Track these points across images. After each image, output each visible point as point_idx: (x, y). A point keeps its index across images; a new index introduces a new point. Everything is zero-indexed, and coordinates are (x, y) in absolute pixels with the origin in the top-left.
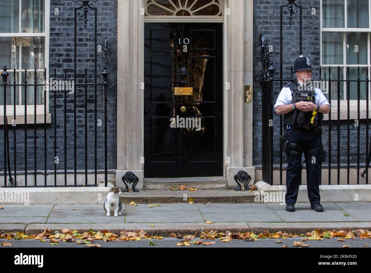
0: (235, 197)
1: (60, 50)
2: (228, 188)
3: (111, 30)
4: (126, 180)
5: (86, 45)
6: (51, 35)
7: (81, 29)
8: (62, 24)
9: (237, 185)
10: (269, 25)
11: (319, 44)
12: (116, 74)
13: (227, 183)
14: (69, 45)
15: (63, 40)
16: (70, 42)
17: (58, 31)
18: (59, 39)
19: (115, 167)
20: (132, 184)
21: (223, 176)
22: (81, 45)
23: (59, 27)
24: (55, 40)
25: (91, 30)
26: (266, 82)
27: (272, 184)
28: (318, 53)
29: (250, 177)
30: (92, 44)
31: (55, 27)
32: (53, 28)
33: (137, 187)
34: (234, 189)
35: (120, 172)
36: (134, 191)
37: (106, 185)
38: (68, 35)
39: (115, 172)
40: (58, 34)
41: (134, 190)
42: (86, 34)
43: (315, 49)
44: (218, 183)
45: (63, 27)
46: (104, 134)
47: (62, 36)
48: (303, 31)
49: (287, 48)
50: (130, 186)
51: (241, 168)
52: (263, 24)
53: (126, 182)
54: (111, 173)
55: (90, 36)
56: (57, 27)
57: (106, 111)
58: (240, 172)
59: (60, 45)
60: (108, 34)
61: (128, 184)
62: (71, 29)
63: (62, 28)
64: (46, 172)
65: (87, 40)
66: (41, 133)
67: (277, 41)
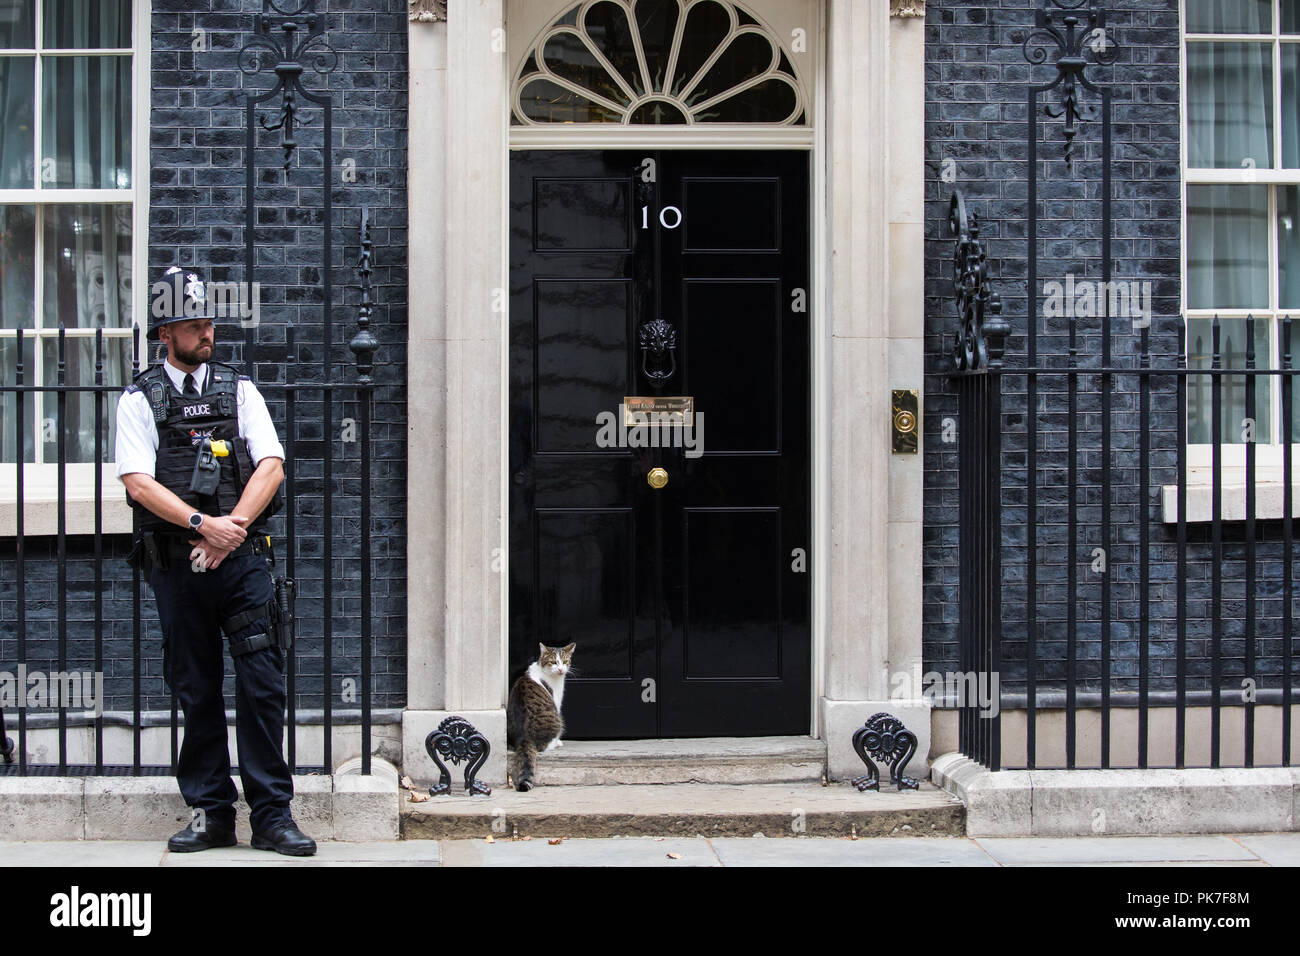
0: (855, 816)
1: (190, 257)
2: (829, 779)
3: (382, 178)
4: (442, 749)
5: (288, 236)
6: (155, 196)
7: (270, 176)
8: (198, 156)
9: (863, 767)
10: (984, 160)
11: (1174, 232)
12: (405, 346)
13: (825, 760)
14: (223, 234)
15: (202, 219)
16: (228, 226)
17: (182, 182)
18: (185, 215)
19: (400, 699)
20: (464, 763)
21: (809, 734)
22: (269, 238)
23: (187, 167)
24: (171, 216)
25: (306, 179)
26: (972, 376)
27: (995, 766)
28: (1172, 267)
29: (912, 740)
30: (310, 232)
31: (170, 167)
32: (168, 170)
33: (482, 776)
34: (854, 784)
35: (419, 722)
36: (474, 791)
37: (366, 769)
38: (220, 196)
39: (398, 719)
40: (180, 195)
41: (471, 786)
42: (288, 195)
43: (1161, 250)
44: (790, 761)
45: (201, 167)
46: (357, 575)
47: (198, 200)
48: (1116, 181)
49: (1053, 245)
50: (457, 771)
51: (878, 704)
52: (964, 155)
53: (441, 757)
54: (384, 722)
55: (304, 201)
56: (181, 167)
57: (365, 490)
58: (874, 718)
59: (191, 236)
60: (374, 193)
61: (449, 765)
62: (233, 174)
63: (198, 172)
64: (137, 717)
65: (292, 215)
66: (117, 570)
67: (1016, 219)
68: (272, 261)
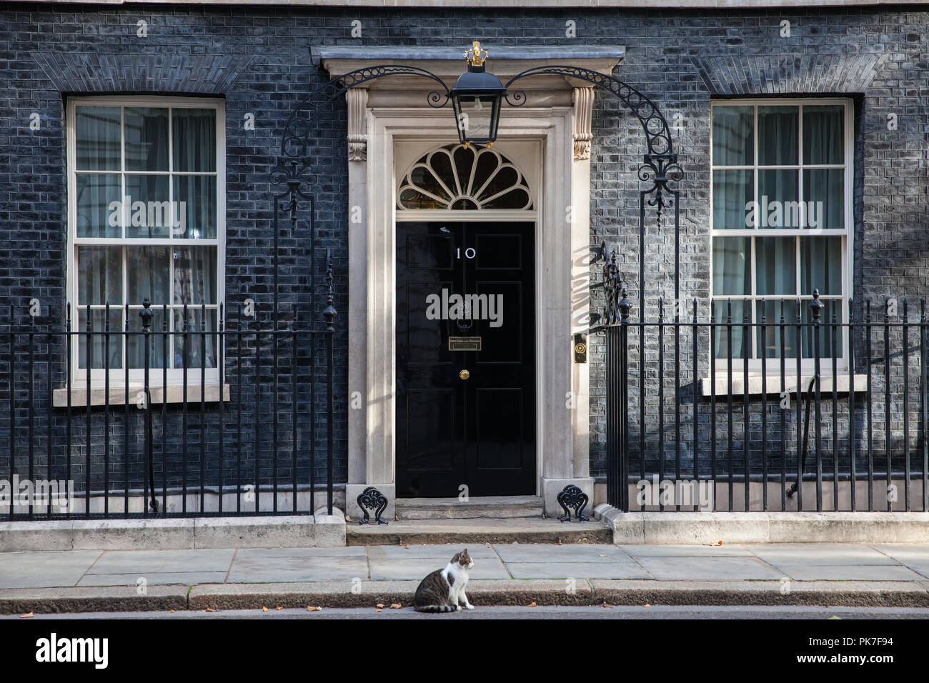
0: (560, 534)
1: (245, 271)
2: (546, 516)
3: (337, 235)
4: (365, 502)
5: (292, 261)
6: (229, 242)
7: (284, 233)
8: (249, 224)
9: (563, 511)
10: (617, 226)
12: (347, 313)
13: (543, 507)
14: (261, 261)
15: (251, 253)
16: (263, 257)
17: (242, 235)
18: (243, 251)
19: (345, 479)
20: (376, 509)
21: (535, 494)
22: (284, 262)
23: (244, 229)
24: (235, 253)
25: (301, 234)
26: (612, 327)
27: (626, 510)
28: (706, 276)
29: (585, 497)
30: (302, 260)
31: (236, 229)
32: (234, 231)
33: (384, 515)
34: (558, 518)
35: (354, 490)
36: (380, 522)
37: (330, 513)
38: (260, 243)
39: (343, 488)
40: (241, 242)
41: (379, 520)
42: (292, 242)
43: (701, 268)
44: (528, 508)
45: (250, 229)
46: (325, 421)
47: (249, 244)
48: (682, 235)
49: (652, 265)
50: (372, 513)
51: (569, 481)
52: (608, 224)
53: (365, 506)
54: (338, 490)
55: (299, 245)
56: (240, 229)
57: (329, 380)
58: (567, 487)
59: (246, 261)
60: (333, 242)
61: (368, 510)
62: (266, 232)
63: (249, 231)
64: (221, 488)
65: (294, 252)
66: (210, 419)
67: (633, 254)
68: (284, 273)
